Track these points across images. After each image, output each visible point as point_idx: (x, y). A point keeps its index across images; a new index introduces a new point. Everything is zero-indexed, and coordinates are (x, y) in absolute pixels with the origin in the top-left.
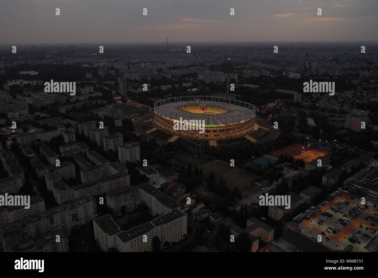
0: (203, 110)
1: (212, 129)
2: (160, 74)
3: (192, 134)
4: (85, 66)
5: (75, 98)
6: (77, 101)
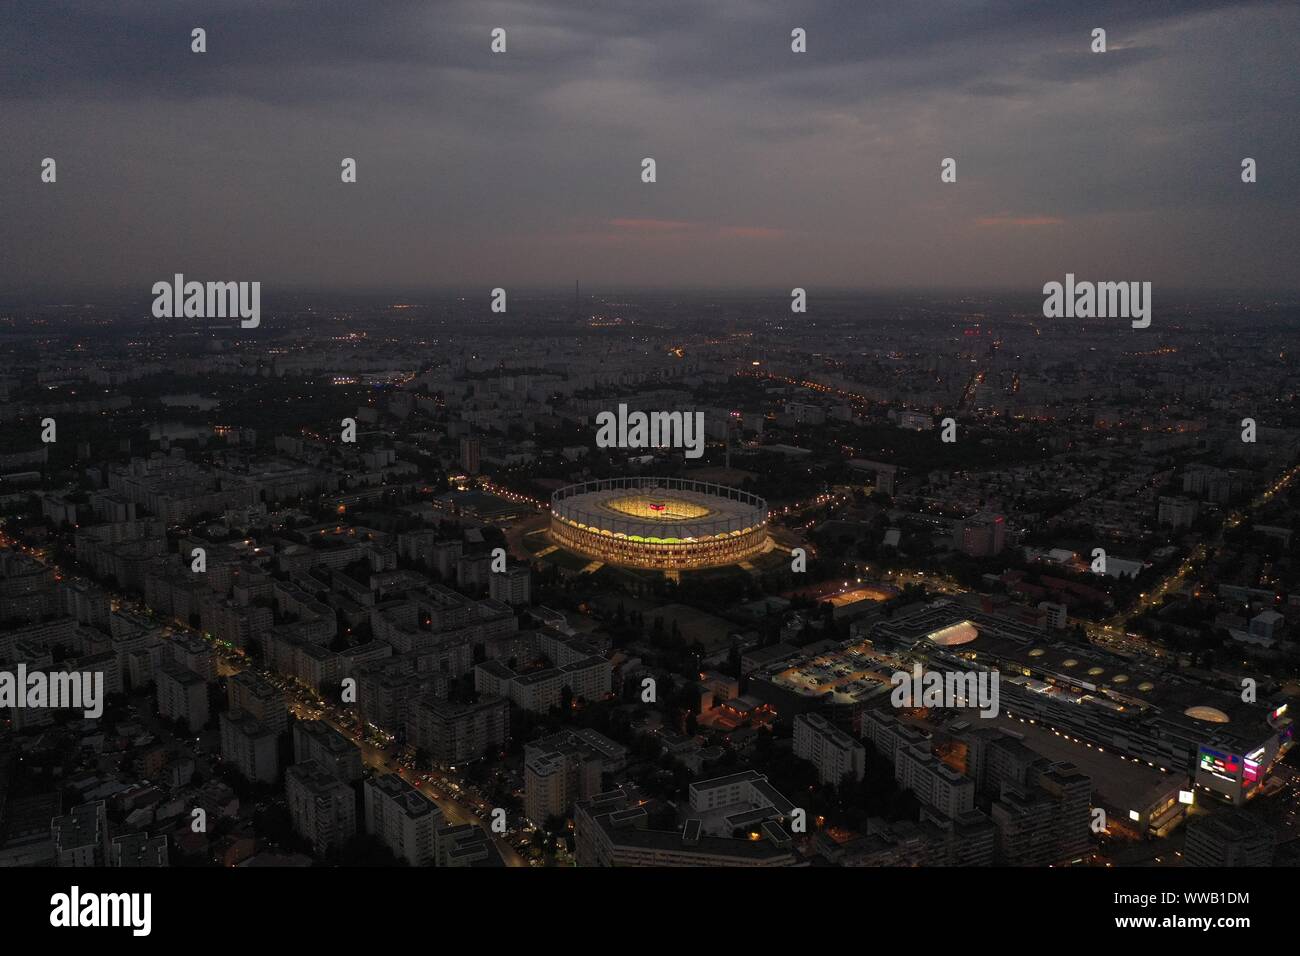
0: (657, 508)
1: (671, 547)
2: (556, 412)
3: (631, 558)
4: (340, 381)
5: (359, 478)
6: (364, 485)
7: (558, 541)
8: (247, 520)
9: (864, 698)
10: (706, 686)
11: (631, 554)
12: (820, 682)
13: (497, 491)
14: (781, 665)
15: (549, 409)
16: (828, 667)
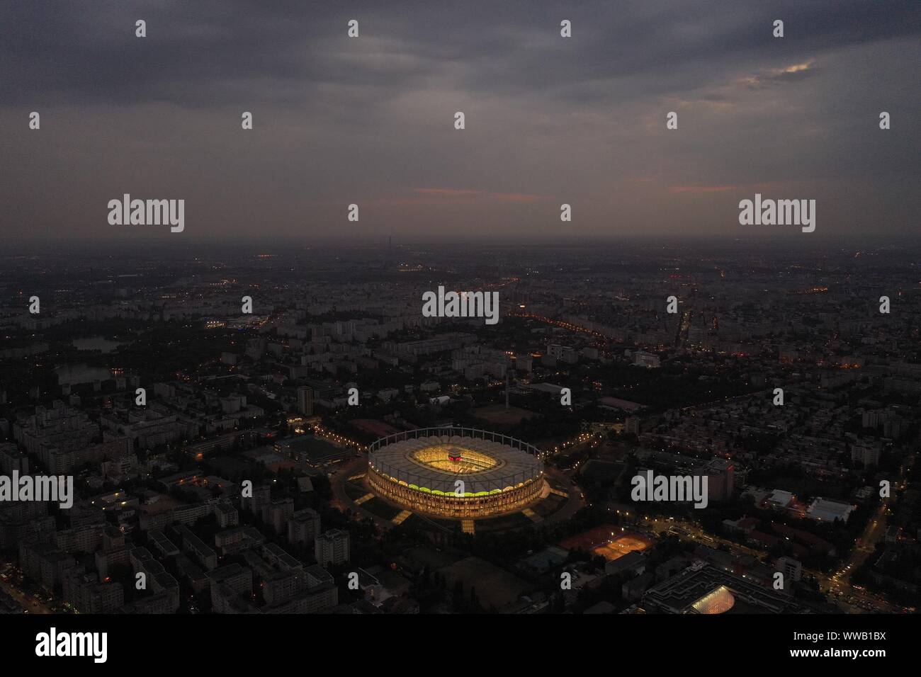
1: (467, 499)
2: (373, 353)
4: (212, 324)
5: (216, 424)
6: (220, 430)
7: (374, 488)
8: (120, 471)
11: (434, 505)
13: (327, 433)
15: (368, 351)
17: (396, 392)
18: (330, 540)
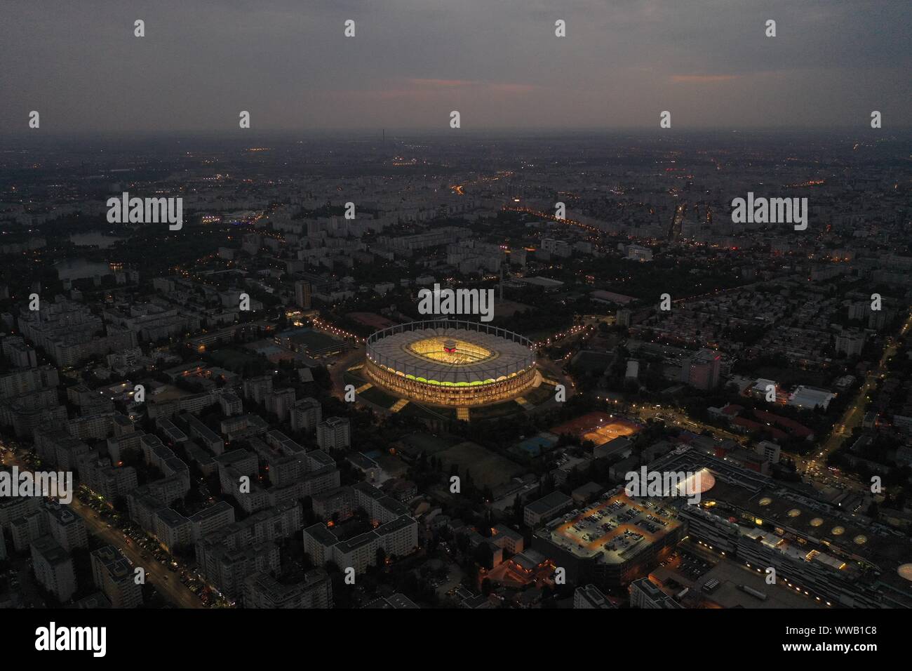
1: (462, 389)
3: (430, 397)
4: (207, 219)
5: (217, 318)
6: (221, 324)
7: (372, 378)
8: (126, 363)
9: (628, 556)
10: (497, 543)
11: (430, 394)
12: (591, 539)
13: (325, 326)
14: (558, 520)
15: (364, 246)
16: (596, 520)
17: (392, 286)
18: (331, 427)
